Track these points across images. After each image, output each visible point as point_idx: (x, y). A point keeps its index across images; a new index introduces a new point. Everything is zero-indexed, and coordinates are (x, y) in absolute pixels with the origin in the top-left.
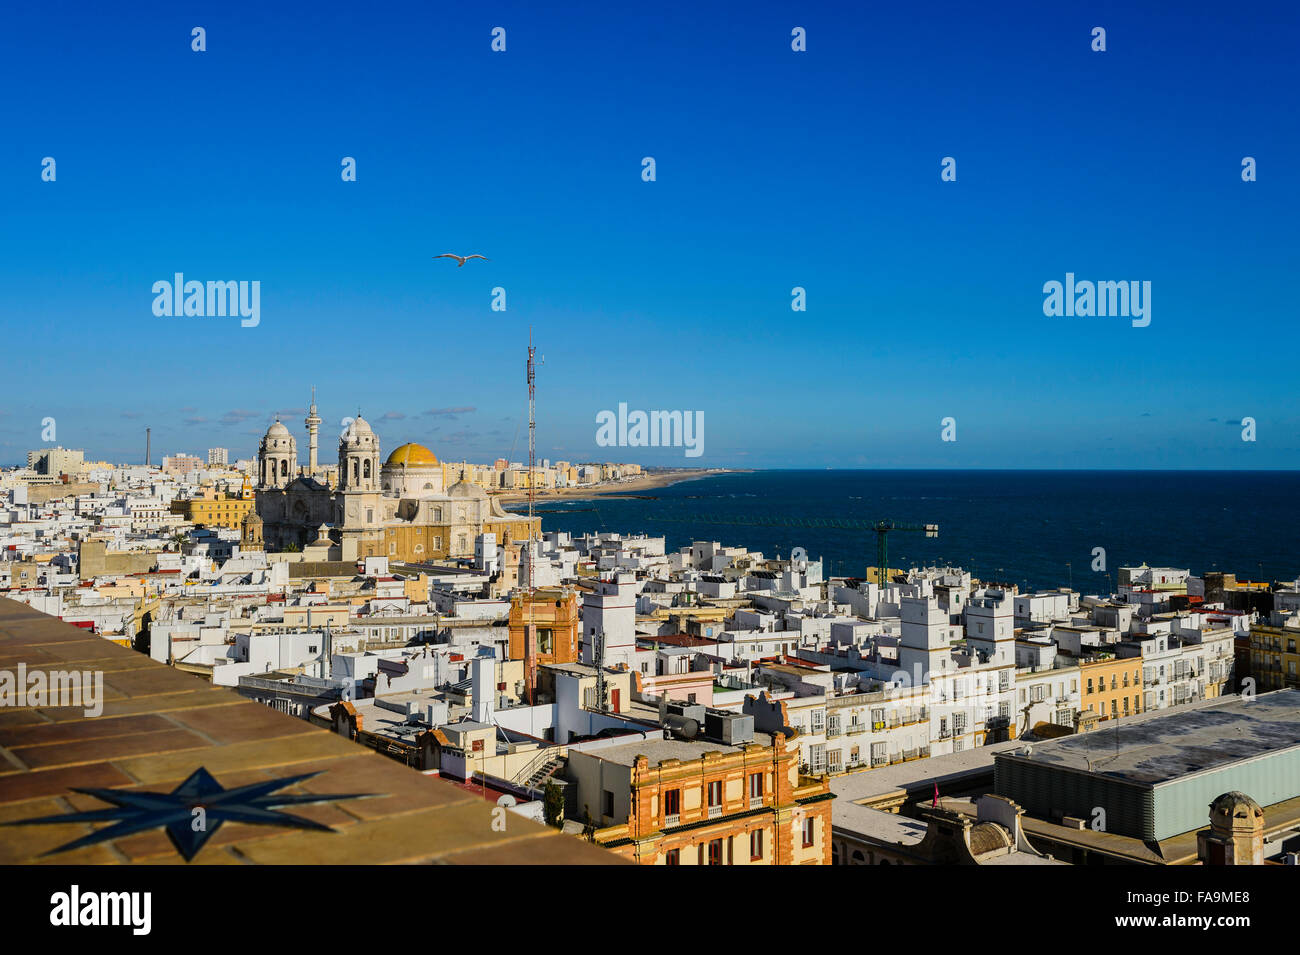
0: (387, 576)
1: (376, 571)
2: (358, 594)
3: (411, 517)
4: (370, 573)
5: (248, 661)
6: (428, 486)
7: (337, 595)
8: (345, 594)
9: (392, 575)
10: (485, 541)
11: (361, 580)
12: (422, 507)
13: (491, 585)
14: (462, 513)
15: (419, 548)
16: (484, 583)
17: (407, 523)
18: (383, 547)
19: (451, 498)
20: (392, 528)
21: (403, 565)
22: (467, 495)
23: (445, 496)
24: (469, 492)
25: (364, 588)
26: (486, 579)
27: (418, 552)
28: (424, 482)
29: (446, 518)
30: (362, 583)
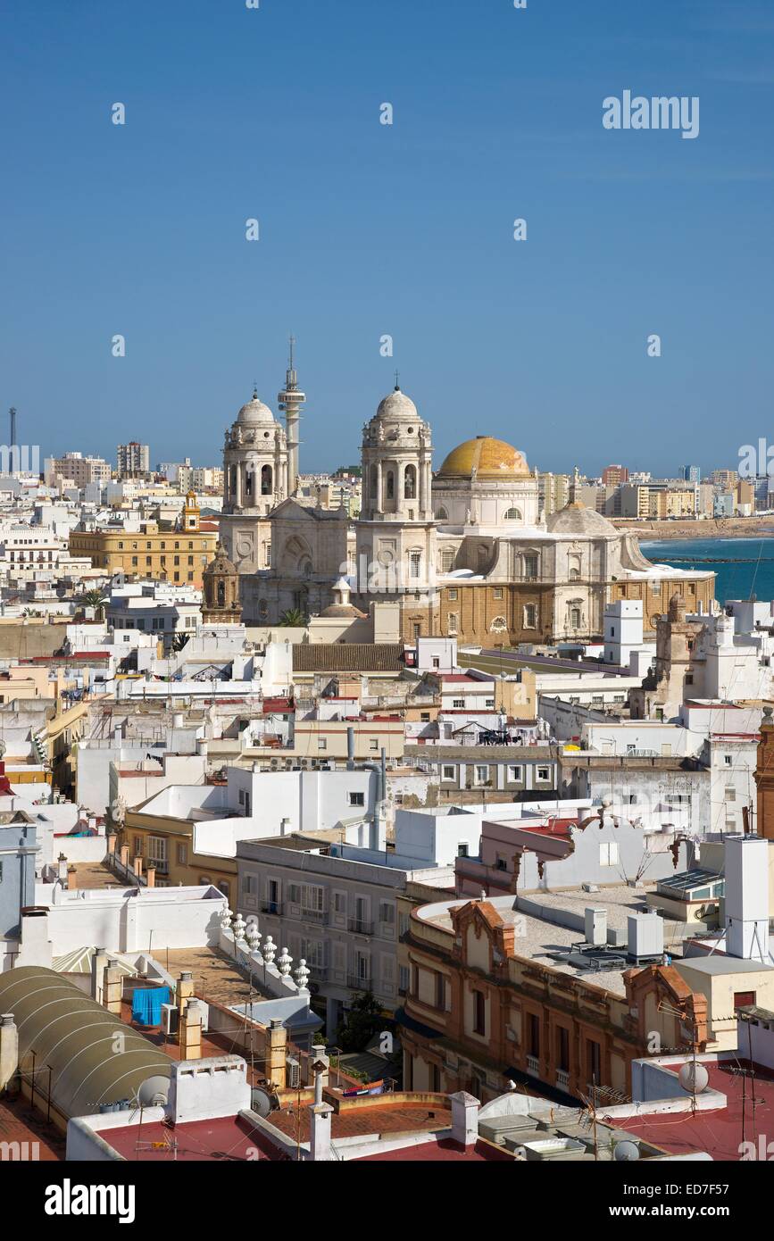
0: (455, 672)
1: (437, 662)
2: (411, 703)
3: (485, 568)
4: (425, 666)
5: (248, 814)
6: (512, 514)
7: (374, 702)
8: (390, 702)
9: (464, 671)
10: (624, 613)
11: (414, 677)
12: (504, 549)
13: (648, 694)
14: (574, 563)
15: (499, 622)
16: (633, 690)
17: (479, 579)
18: (438, 619)
19: (554, 536)
20: (453, 588)
21: (477, 652)
22: (581, 531)
23: (542, 534)
24: (585, 524)
25: (419, 692)
26: (636, 682)
27: (499, 629)
28: (505, 505)
29: (547, 572)
30: (415, 684)
